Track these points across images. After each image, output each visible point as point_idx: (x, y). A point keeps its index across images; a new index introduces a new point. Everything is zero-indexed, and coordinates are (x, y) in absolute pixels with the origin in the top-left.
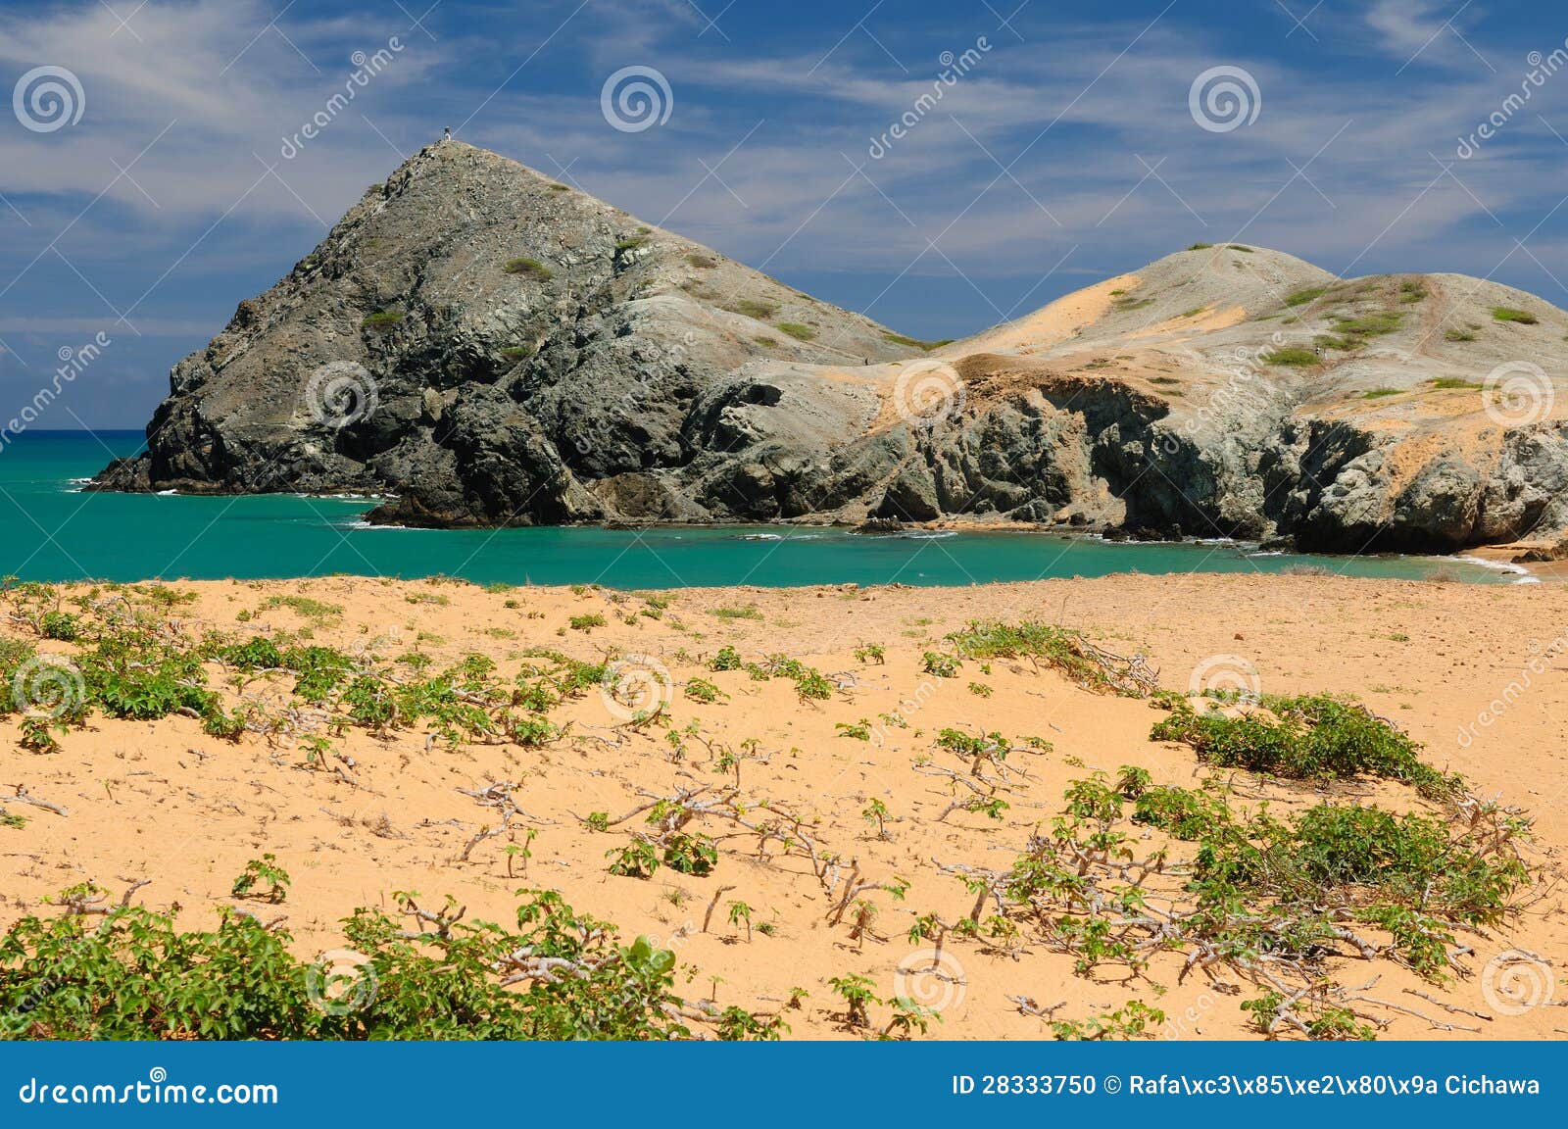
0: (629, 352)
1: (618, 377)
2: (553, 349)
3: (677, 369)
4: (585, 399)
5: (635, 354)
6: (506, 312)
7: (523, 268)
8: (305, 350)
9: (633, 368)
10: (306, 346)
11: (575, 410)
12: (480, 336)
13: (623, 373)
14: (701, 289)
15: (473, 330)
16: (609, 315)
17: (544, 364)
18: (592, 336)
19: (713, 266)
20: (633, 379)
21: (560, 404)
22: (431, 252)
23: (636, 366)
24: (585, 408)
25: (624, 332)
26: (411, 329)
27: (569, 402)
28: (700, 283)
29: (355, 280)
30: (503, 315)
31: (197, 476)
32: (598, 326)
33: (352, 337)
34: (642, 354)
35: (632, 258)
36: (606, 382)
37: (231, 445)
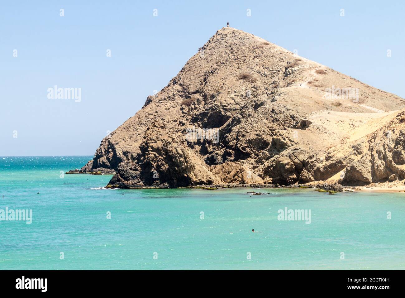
0: (271, 109)
1: (264, 121)
2: (244, 110)
3: (291, 117)
4: (248, 131)
5: (273, 111)
6: (235, 95)
7: (244, 77)
8: (156, 114)
9: (271, 117)
10: (157, 112)
11: (243, 136)
12: (223, 106)
13: (267, 119)
14: (317, 83)
15: (221, 103)
16: (270, 94)
17: (240, 116)
18: (262, 104)
19: (325, 73)
20: (271, 121)
21: (238, 132)
22: (212, 72)
23: (273, 116)
24: (248, 135)
25: (273, 101)
26: (198, 104)
27: (242, 132)
28: (317, 81)
29: (180, 85)
30: (234, 97)
31: (106, 167)
32: (264, 99)
33: (177, 108)
34: (276, 110)
35: (291, 71)
36: (259, 123)
37: (119, 153)
